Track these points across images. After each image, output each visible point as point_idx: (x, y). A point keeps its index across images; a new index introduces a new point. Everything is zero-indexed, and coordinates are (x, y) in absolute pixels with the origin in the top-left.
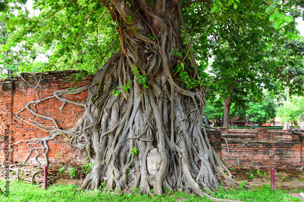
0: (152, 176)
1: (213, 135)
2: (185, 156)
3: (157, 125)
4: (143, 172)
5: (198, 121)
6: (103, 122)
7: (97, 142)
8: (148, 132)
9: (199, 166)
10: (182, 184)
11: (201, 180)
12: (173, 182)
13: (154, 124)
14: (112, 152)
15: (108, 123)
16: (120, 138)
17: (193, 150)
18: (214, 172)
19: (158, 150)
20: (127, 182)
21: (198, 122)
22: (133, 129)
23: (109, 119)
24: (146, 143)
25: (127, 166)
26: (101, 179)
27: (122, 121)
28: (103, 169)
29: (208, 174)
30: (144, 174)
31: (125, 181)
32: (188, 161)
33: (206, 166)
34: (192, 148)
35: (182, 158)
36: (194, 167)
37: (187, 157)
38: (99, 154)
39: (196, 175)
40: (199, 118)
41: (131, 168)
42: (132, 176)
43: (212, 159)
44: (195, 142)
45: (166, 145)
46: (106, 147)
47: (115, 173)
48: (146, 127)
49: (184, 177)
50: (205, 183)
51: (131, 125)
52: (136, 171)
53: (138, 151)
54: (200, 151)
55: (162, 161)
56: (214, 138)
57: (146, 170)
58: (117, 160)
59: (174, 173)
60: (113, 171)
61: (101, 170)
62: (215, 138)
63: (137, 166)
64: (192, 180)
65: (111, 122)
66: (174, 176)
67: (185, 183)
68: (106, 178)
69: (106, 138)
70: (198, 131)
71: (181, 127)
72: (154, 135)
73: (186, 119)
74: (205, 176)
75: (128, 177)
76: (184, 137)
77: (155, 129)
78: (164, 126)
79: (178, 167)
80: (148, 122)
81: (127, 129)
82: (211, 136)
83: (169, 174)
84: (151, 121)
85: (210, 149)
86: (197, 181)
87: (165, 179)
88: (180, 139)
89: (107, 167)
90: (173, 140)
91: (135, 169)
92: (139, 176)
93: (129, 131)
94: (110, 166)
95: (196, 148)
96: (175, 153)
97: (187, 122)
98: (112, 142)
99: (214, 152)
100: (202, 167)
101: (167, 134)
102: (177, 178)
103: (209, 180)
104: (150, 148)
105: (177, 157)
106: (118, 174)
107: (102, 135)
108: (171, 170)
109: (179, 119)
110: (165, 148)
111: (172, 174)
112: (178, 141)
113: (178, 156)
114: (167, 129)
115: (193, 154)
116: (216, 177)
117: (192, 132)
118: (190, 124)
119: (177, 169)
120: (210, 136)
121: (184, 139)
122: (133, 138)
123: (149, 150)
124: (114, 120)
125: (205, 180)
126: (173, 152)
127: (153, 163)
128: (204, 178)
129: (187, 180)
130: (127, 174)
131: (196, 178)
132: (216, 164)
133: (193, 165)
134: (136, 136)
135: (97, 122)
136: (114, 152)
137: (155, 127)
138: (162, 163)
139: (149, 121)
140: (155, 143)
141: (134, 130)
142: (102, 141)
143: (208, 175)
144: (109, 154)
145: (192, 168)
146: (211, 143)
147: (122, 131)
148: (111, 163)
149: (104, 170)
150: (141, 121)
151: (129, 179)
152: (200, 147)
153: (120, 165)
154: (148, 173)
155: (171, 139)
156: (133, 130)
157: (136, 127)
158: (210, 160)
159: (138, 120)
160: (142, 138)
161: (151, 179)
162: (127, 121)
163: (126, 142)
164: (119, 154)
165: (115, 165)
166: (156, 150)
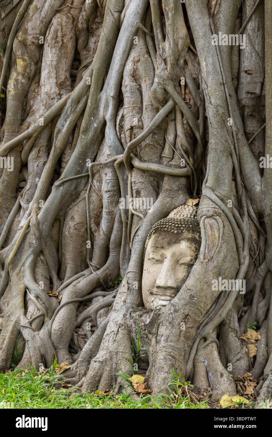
3: (206, 102)
8: (170, 138)
15: (31, 102)
22: (118, 123)
23: (33, 86)
24: (158, 184)
31: (61, 337)
42: (98, 320)
46: (15, 199)
47: (29, 303)
48: (163, 111)
51: (111, 109)
55: (201, 256)
57: (136, 292)
58: (46, 253)
60: (25, 293)
65: (39, 97)
75: (80, 326)
80: (170, 89)
81: (95, 125)
87: (212, 338)
94: (18, 275)
98: (37, 179)
101: (250, 145)
104: (169, 200)
106: (39, 306)
114: (251, 126)
122: (112, 164)
123: (166, 211)
127: (161, 261)
130: (79, 311)
136: (37, 219)
138: (198, 264)
141: (121, 129)
147: (75, 136)
150: (145, 86)
151: (82, 333)
156: (118, 127)
157: (127, 115)
159: (134, 83)
160: (145, 161)
161: (145, 330)
162: (93, 92)
163: (88, 180)
164: (61, 228)
165: (37, 270)
166: (189, 210)
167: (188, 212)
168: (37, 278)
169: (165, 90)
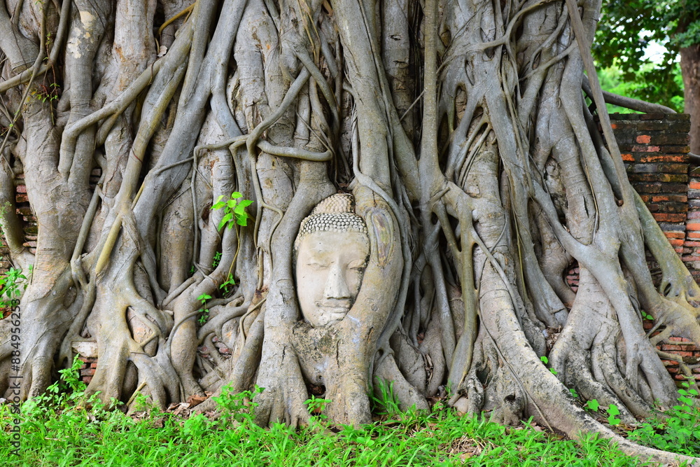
0: (317, 331)
1: (646, 133)
2: (494, 234)
3: (352, 74)
4: (275, 313)
5: (566, 58)
6: (73, 62)
7: (45, 164)
8: (304, 114)
9: (568, 294)
10: (473, 374)
11: (578, 359)
12: (429, 369)
13: (336, 74)
14: (123, 213)
15: (102, 68)
16: (164, 144)
17: (537, 210)
18: (649, 326)
19: (353, 204)
20: (196, 364)
21: (565, 65)
22: (230, 96)
23: (104, 48)
24: (293, 171)
25: (198, 289)
26: (65, 351)
27: (170, 55)
28: (78, 302)
29: (616, 332)
30: (277, 324)
31: (185, 361)
32: (507, 264)
33: (603, 291)
34: (531, 200)
35: (475, 245)
36: (538, 296)
37: (503, 242)
38: (55, 226)
39: (550, 335)
40: (575, 43)
41: (221, 300)
42: (224, 334)
43: (634, 256)
44: (550, 169)
45: (398, 181)
46: (92, 191)
47: (133, 322)
48: (296, 85)
49: (487, 342)
50: (599, 375)
51: (219, 79)
52: (240, 315)
53: (252, 212)
54: (573, 212)
55: (373, 258)
56: (650, 149)
57: (292, 303)
58: (145, 258)
59: (435, 322)
60: (127, 311)
61: (66, 307)
62: (657, 149)
63: (247, 290)
64: (530, 354)
65: (114, 62)
66: (437, 339)
67: (493, 370)
68: (93, 345)
69: (91, 148)
70: (567, 107)
71: (476, 88)
72: (336, 128)
73: (504, 47)
74: (598, 341)
75: (202, 344)
76: (492, 139)
77: (343, 102)
78: (384, 80)
79: (455, 294)
80: (304, 57)
81: (199, 99)
82: (634, 137)
83: (410, 329)
84: (321, 53)
85: (629, 208)
86: (555, 365)
87: (388, 350)
88: (468, 152)
89: (95, 290)
90: (435, 156)
91: (238, 305)
92: (253, 334)
93: (207, 109)
94: (112, 288)
95: (553, 198)
96: (443, 221)
97: (506, 63)
98: (121, 167)
99: (651, 221)
100: (585, 297)
101: (403, 122)
102: (449, 348)
103: (621, 364)
104: (314, 191)
105: (451, 244)
106: (150, 325)
107: (68, 132)
108: (422, 308)
109: (468, 43)
110: (390, 191)
111: (423, 329)
112: (462, 159)
113: (458, 242)
114: (402, 100)
115: (539, 230)
116: (657, 349)
117: (534, 119)
118: (522, 73)
119: (450, 302)
120: (630, 141)
121: (488, 152)
122: (227, 147)
123: (310, 203)
124: (127, 51)
125: (596, 363)
126: (434, 218)
127: (325, 267)
128: (590, 349)
129: (501, 360)
130: (198, 327)
131: (548, 351)
132: (657, 286)
133: (534, 286)
134: (244, 132)
135: (44, 61)
136: (133, 217)
137: (343, 91)
138: (372, 268)
139: (311, 55)
140: (342, 171)
141: (236, 104)
142: (73, 161)
143: (612, 339)
144: (105, 225)
145: (528, 301)
146: (634, 178)
147: (172, 112)
148: (115, 271)
149: (79, 309)
150: (268, 52)
151: (205, 352)
152: (576, 191)
153: (164, 281)
154: (300, 317)
155: (423, 149)
156: (230, 101)
157: (243, 84)
158: (628, 260)
159: (254, 49)
160: (275, 144)
161: (316, 349)
162: (195, 58)
163: (192, 166)
164: (160, 226)
165: (136, 280)
166: (343, 203)
167: (342, 205)
168: (139, 290)
169: (298, 59)
